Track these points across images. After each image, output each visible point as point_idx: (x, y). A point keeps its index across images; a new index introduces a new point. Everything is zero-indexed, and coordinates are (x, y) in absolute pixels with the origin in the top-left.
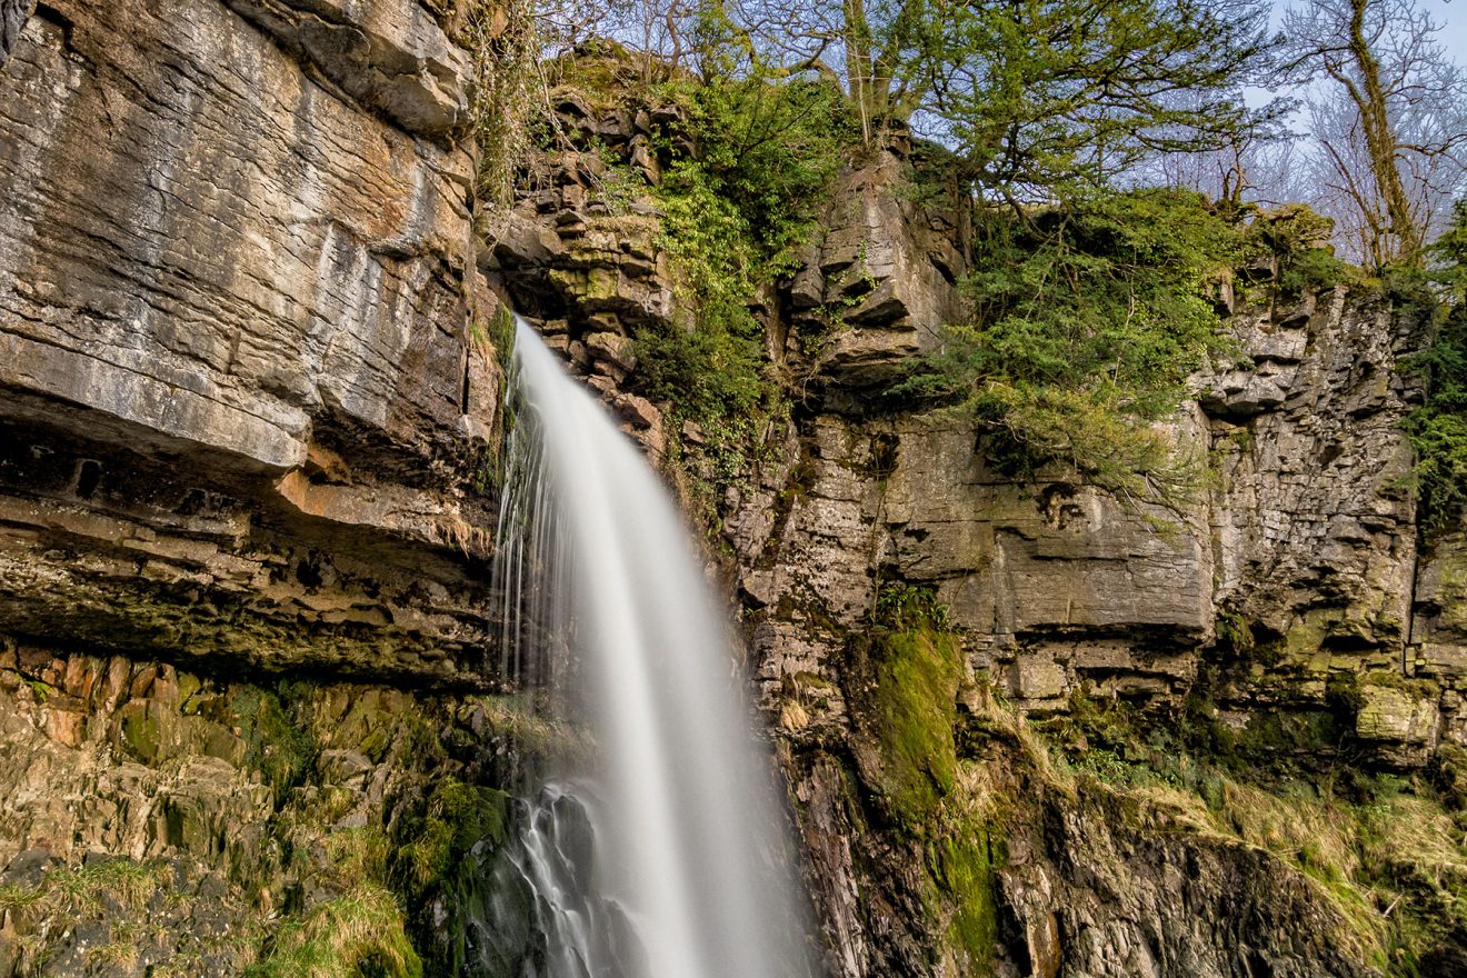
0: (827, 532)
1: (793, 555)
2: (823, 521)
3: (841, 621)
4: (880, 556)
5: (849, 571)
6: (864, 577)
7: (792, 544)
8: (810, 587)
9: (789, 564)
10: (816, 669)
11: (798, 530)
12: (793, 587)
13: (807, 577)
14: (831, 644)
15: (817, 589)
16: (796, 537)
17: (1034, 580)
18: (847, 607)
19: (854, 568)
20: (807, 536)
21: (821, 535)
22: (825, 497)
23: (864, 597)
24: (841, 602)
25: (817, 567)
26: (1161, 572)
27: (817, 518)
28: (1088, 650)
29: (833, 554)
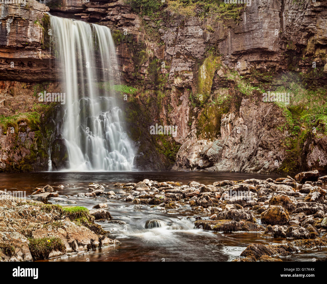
0: (190, 35)
1: (181, 42)
2: (189, 32)
3: (197, 56)
4: (208, 38)
5: (198, 44)
6: (203, 45)
7: (180, 39)
8: (185, 49)
9: (179, 44)
10: (188, 69)
11: (181, 36)
12: (181, 50)
13: (185, 47)
14: (192, 62)
15: (188, 49)
16: (181, 37)
17: (235, 40)
18: (199, 53)
19: (199, 43)
20: (185, 37)
21: (189, 36)
22: (189, 26)
23: (203, 50)
24: (197, 52)
25: (188, 44)
26: (257, 34)
27: (187, 32)
28: (251, 56)
29: (193, 40)
